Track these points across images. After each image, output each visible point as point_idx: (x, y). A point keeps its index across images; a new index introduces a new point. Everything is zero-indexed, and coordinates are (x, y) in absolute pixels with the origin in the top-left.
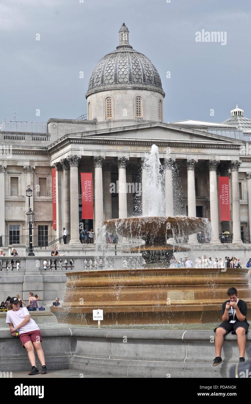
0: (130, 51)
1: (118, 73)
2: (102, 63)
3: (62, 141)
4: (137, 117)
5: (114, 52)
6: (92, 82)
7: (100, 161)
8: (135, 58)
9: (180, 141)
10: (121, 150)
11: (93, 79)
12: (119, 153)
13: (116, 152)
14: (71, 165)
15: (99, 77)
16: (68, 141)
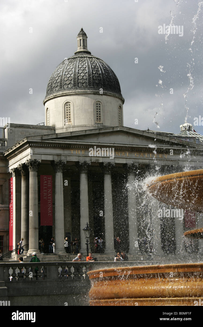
0: (88, 56)
1: (77, 78)
2: (60, 68)
3: (21, 144)
4: (97, 122)
5: (73, 57)
6: (50, 87)
7: (61, 165)
8: (94, 62)
9: (143, 145)
10: (83, 154)
11: (51, 85)
12: (80, 157)
13: (77, 156)
14: (31, 170)
15: (58, 81)
16: (27, 144)
